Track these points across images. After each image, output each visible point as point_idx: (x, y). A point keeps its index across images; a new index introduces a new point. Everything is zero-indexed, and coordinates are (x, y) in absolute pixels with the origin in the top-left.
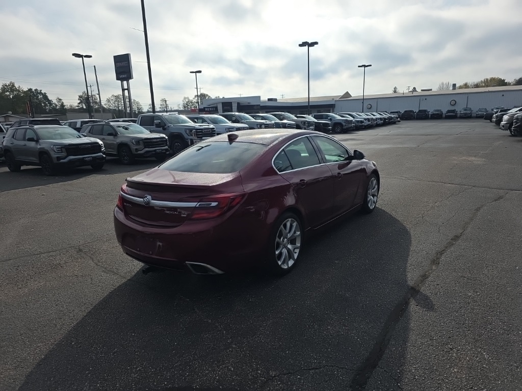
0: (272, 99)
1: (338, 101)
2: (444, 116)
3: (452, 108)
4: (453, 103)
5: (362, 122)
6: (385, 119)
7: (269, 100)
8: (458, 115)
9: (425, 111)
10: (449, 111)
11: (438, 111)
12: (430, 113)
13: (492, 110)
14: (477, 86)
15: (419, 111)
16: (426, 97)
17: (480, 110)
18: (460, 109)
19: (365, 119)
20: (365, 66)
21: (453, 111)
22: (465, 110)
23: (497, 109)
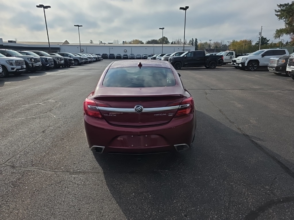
0: (12, 41)
1: (62, 45)
2: (122, 57)
3: (125, 54)
4: (125, 51)
5: (87, 59)
6: (96, 58)
7: (9, 41)
8: (129, 57)
9: (113, 54)
10: (124, 55)
11: (120, 55)
12: (115, 56)
13: (143, 55)
14: (130, 43)
15: (110, 54)
16: (112, 47)
17: (138, 55)
18: (129, 54)
19: (88, 58)
20: (78, 26)
21: (126, 55)
22: (132, 55)
23: (145, 55)
